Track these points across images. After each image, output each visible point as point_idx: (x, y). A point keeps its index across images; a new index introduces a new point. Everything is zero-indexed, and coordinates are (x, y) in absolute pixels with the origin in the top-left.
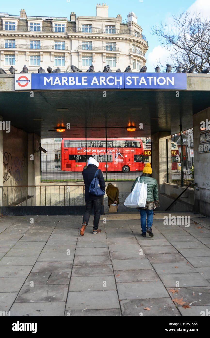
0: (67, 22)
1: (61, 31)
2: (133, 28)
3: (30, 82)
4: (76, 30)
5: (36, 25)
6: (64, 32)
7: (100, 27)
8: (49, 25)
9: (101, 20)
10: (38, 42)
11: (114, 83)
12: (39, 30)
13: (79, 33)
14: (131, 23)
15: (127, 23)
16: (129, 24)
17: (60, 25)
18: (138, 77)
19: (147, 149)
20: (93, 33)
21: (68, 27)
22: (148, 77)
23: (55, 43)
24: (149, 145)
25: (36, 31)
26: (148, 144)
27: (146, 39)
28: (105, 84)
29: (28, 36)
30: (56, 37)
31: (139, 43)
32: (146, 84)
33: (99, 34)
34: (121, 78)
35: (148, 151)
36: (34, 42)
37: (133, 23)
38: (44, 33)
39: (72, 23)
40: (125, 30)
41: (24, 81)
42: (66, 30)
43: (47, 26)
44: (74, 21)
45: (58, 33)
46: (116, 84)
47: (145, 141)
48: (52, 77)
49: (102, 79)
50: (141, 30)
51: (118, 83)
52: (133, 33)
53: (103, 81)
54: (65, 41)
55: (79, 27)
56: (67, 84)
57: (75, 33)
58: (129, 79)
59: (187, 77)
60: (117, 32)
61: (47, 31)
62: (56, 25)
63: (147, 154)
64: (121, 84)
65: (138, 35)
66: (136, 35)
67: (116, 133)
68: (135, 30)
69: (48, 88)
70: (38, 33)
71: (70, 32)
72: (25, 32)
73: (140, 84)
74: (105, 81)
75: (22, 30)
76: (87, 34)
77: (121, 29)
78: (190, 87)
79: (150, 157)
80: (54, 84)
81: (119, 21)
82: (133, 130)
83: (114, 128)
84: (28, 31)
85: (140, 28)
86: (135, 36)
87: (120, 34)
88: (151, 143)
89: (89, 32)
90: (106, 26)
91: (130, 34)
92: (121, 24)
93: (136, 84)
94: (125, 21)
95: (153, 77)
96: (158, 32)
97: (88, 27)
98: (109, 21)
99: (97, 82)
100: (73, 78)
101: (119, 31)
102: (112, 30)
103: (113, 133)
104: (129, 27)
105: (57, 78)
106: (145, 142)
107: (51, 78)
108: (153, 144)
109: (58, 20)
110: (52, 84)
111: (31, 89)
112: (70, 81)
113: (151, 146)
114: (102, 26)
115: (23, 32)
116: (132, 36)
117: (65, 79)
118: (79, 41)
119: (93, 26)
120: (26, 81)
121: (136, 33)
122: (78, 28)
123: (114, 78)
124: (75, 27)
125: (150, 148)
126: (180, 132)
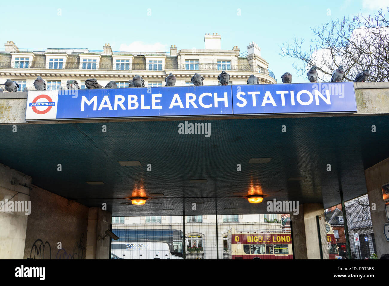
0: (165, 57)
1: (158, 69)
2: (256, 63)
3: (54, 105)
4: (178, 67)
5: (124, 62)
6: (161, 69)
7: (211, 62)
8: (142, 62)
9: (211, 54)
10: (125, 84)
11: (213, 105)
12: (127, 69)
13: (182, 71)
14: (252, 56)
15: (247, 57)
16: (250, 58)
17: (155, 61)
18: (259, 92)
19: (284, 233)
20: (201, 70)
21: (166, 64)
22: (278, 92)
23: (149, 84)
24: (287, 227)
25: (124, 69)
26: (285, 226)
27: (274, 76)
28: (195, 106)
29: (113, 76)
30: (151, 76)
31: (265, 81)
32: (274, 104)
33: (209, 72)
34: (226, 94)
35: (286, 235)
36: (120, 84)
37: (255, 56)
38: (134, 72)
39: (172, 58)
40: (244, 65)
41: (44, 104)
42: (163, 67)
43: (138, 63)
44: (176, 56)
45: (153, 72)
46: (216, 106)
47: (280, 221)
48: (97, 96)
49: (191, 98)
50: (267, 64)
51: (221, 104)
52: (256, 69)
53: (192, 101)
54: (162, 82)
55: (181, 63)
56: (123, 108)
57: (176, 71)
58: (241, 96)
59: (355, 89)
60: (233, 69)
61: (139, 69)
62: (150, 61)
63: (285, 241)
64: (226, 105)
65: (263, 71)
66: (260, 72)
67: (232, 207)
68: (258, 66)
69: (88, 116)
70: (126, 72)
71: (169, 70)
72: (109, 71)
73: (263, 105)
74: (196, 102)
75: (105, 69)
76: (192, 72)
77: (239, 64)
78: (362, 108)
79: (290, 246)
80: (100, 109)
81: (235, 54)
82: (258, 201)
83: (227, 198)
84: (113, 70)
85: (266, 62)
86: (258, 73)
87: (237, 70)
88: (291, 223)
89: (196, 69)
90: (218, 61)
91: (251, 70)
92: (239, 58)
93: (254, 104)
94: (244, 54)
95: (287, 92)
96: (291, 52)
97: (194, 62)
98: (222, 54)
99: (180, 104)
100: (136, 97)
101: (236, 67)
102: (226, 66)
103: (226, 207)
104: (249, 61)
105: (106, 98)
106: (280, 223)
107: (95, 99)
108: (293, 225)
109: (153, 55)
110: (95, 109)
111: (56, 118)
112: (130, 102)
113: (290, 228)
114: (213, 62)
115: (106, 71)
116: (254, 72)
117: (120, 100)
118: (181, 81)
119: (200, 62)
120: (47, 104)
121: (259, 68)
122: (181, 65)
123: (213, 95)
124: (177, 63)
125: (289, 231)
126: (341, 202)
